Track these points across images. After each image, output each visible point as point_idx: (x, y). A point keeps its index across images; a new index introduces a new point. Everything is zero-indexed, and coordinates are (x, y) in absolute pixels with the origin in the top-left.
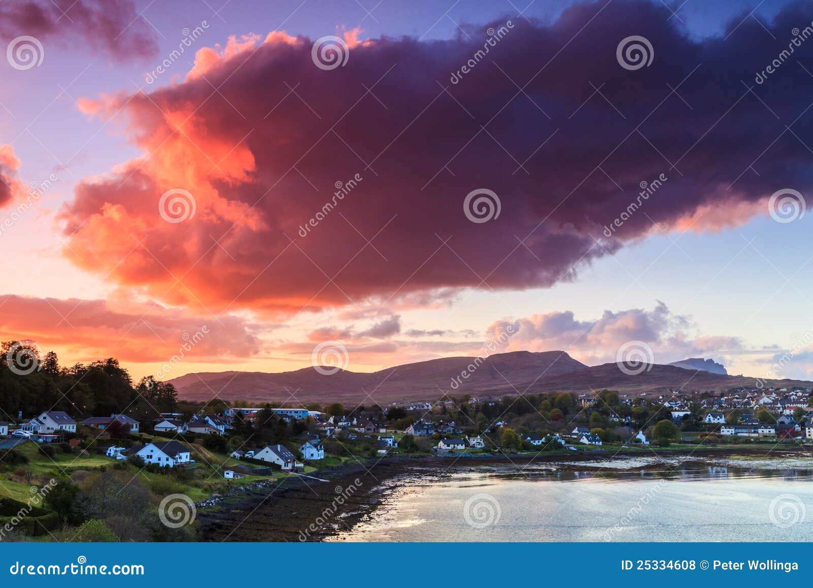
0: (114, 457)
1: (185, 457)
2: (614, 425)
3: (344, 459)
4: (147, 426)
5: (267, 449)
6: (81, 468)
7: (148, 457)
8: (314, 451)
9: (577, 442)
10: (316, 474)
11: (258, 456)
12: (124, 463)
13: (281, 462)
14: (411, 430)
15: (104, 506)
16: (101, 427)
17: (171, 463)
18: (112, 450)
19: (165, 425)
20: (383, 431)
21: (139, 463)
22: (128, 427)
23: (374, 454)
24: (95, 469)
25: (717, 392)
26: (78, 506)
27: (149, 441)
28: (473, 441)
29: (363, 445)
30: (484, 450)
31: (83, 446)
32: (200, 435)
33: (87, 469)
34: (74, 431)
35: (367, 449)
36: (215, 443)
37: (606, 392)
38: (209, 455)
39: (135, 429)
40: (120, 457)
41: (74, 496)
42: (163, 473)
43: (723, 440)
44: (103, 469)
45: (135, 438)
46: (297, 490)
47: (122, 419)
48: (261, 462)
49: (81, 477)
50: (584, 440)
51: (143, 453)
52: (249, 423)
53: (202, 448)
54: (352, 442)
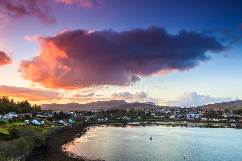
0: (26, 122)
1: (43, 122)
2: (133, 115)
3: (78, 122)
4: (34, 115)
5: (61, 120)
6: (18, 125)
7: (34, 122)
8: (72, 121)
9: (126, 119)
10: (72, 126)
11: (59, 122)
12: (29, 124)
13: (64, 123)
14: (92, 116)
15: (23, 134)
16: (24, 116)
17: (40, 124)
18: (26, 121)
19: (38, 115)
20: (86, 116)
21: (32, 124)
22: (30, 116)
23: (85, 121)
24: (22, 125)
25: (153, 109)
26: (17, 134)
27: (35, 119)
28: (105, 119)
29: (82, 119)
30: (108, 120)
31: (19, 120)
32: (46, 117)
33: (20, 125)
34: (17, 116)
35: (83, 120)
36: (50, 119)
37: (132, 108)
38: (48, 122)
39: (31, 116)
40: (28, 122)
41: (16, 132)
42: (38, 126)
43: (155, 118)
44: (24, 125)
45: (32, 118)
46: (68, 129)
47: (29, 114)
48: (60, 123)
49: (18, 127)
50: (128, 118)
51: (33, 122)
52: (57, 115)
53: (47, 120)
54: (80, 119)
